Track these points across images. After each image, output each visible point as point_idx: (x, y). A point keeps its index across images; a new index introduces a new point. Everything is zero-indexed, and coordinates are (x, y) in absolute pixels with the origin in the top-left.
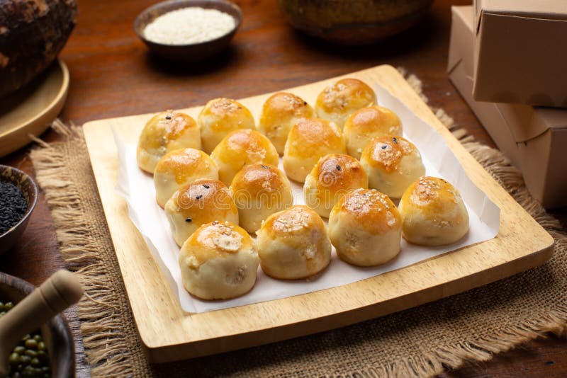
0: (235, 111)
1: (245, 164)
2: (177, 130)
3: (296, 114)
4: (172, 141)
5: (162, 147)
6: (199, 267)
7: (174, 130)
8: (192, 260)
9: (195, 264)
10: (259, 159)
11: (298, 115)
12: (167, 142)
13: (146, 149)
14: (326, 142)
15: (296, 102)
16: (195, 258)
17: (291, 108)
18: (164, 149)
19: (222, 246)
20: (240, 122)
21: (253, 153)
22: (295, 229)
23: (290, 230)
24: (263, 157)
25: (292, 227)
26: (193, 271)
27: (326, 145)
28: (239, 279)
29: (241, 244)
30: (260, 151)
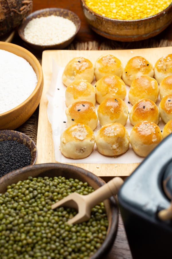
0: (112, 64)
1: (107, 93)
2: (81, 69)
3: (141, 70)
4: (78, 74)
5: (73, 76)
6: (66, 143)
7: (80, 69)
8: (64, 140)
9: (65, 142)
10: (114, 92)
11: (141, 71)
12: (75, 74)
13: (66, 75)
14: (146, 91)
15: (143, 64)
16: (65, 139)
17: (139, 67)
18: (74, 77)
19: (77, 137)
20: (113, 70)
21: (112, 89)
22: (111, 135)
23: (108, 135)
24: (116, 92)
25: (110, 134)
26: (64, 144)
27: (146, 92)
28: (82, 152)
29: (86, 137)
30: (115, 88)
